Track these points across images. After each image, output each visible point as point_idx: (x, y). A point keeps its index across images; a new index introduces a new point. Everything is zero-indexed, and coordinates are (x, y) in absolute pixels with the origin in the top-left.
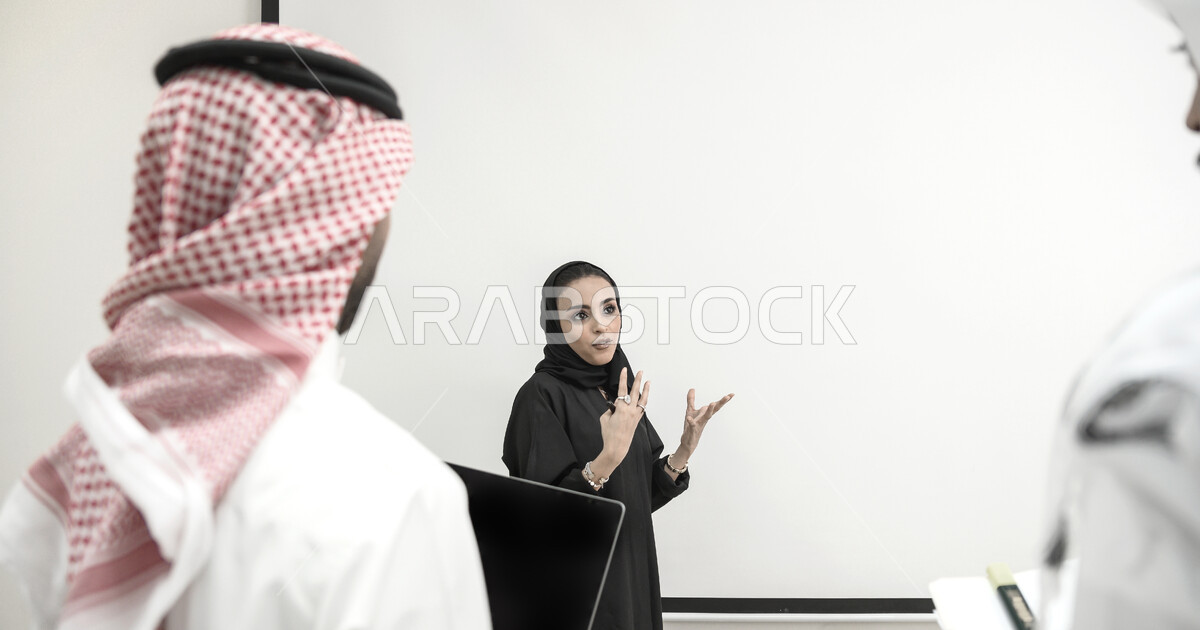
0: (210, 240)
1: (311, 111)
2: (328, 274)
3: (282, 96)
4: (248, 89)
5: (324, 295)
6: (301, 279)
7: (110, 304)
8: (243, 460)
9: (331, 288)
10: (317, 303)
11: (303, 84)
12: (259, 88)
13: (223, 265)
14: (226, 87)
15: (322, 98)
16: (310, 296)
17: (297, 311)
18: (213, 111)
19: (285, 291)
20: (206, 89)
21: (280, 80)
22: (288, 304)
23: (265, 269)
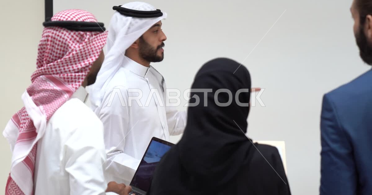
0: (54, 65)
1: (79, 36)
2: (80, 74)
3: (72, 33)
4: (65, 32)
5: (79, 78)
6: (73, 74)
7: (32, 77)
8: (54, 112)
9: (81, 77)
10: (77, 80)
11: (77, 30)
12: (67, 32)
13: (56, 70)
14: (60, 32)
15: (82, 33)
16: (75, 78)
17: (72, 81)
18: (56, 37)
19: (69, 76)
20: (55, 32)
21: (72, 30)
22: (70, 80)
23: (66, 72)
